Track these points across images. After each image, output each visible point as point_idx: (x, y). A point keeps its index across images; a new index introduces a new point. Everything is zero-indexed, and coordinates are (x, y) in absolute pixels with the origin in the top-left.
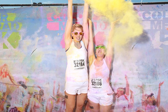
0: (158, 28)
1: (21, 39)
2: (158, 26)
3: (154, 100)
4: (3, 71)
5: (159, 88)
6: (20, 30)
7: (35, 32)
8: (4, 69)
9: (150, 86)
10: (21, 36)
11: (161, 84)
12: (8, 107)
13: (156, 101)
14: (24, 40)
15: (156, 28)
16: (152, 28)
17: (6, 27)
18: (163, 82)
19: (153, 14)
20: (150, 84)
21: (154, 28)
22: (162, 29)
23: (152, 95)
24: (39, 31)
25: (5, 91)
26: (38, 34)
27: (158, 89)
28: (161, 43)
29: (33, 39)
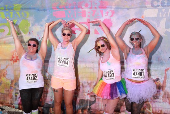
0: (164, 16)
1: (31, 26)
2: (165, 14)
3: (160, 85)
4: (14, 55)
5: (166, 73)
6: (29, 18)
7: (42, 20)
8: (16, 54)
9: (155, 70)
10: (30, 23)
11: (167, 70)
12: (16, 94)
13: (162, 86)
14: (33, 27)
15: (162, 15)
16: (158, 15)
17: (15, 15)
18: (169, 68)
19: (161, 2)
20: (156, 69)
21: (161, 16)
22: (168, 16)
23: (158, 79)
24: (46, 19)
25: (13, 78)
26: (45, 21)
27: (164, 74)
28: (166, 30)
29: (42, 25)
